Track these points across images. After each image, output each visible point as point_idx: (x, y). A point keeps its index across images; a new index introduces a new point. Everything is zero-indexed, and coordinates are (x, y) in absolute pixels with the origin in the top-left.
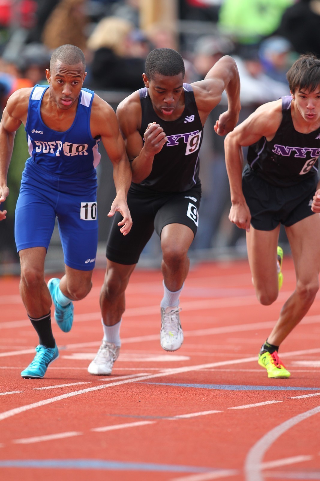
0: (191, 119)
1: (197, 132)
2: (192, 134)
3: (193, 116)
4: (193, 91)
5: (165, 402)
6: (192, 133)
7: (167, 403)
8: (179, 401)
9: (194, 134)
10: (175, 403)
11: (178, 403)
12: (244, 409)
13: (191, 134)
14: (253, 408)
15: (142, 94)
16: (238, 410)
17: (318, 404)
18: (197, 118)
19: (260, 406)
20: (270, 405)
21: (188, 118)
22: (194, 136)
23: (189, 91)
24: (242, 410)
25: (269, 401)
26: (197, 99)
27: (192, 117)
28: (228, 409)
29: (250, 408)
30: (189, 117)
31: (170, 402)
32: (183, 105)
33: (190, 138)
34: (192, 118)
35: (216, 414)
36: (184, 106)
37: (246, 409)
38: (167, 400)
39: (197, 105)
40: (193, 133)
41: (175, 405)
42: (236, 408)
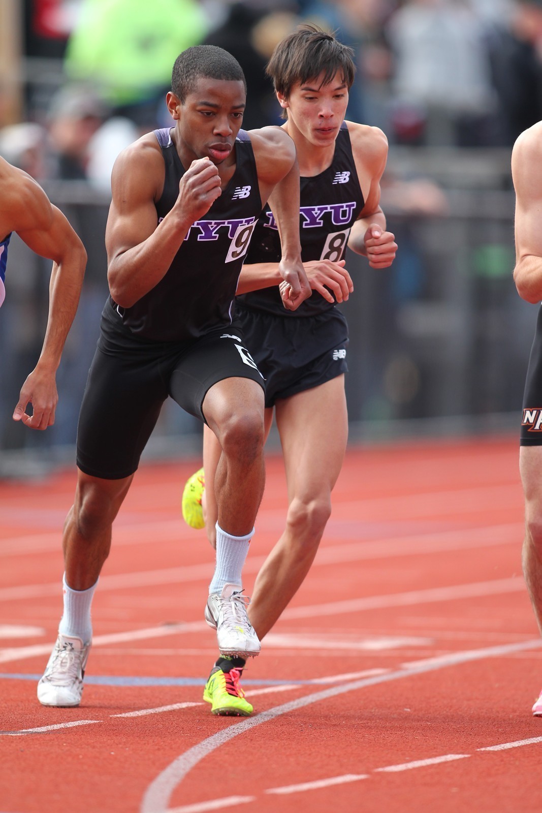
0: (244, 193)
1: (252, 220)
2: (244, 223)
3: (249, 187)
4: (249, 141)
5: (3, 706)
6: (244, 220)
7: (6, 708)
8: (27, 704)
9: (247, 223)
10: (21, 708)
11: (25, 707)
12: (138, 717)
13: (241, 222)
14: (152, 716)
15: (162, 139)
16: (127, 718)
17: (263, 709)
18: (255, 192)
19: (165, 712)
20: (182, 710)
21: (240, 190)
22: (247, 226)
23: (242, 141)
24: (133, 718)
25: (180, 702)
26: (258, 155)
27: (247, 189)
28: (111, 718)
29: (148, 715)
30: (241, 188)
31: (11, 706)
32: (232, 165)
33: (240, 229)
34: (246, 192)
35: (90, 725)
36: (234, 168)
37: (142, 717)
38: (6, 703)
39: (257, 167)
40: (246, 221)
41: (20, 712)
42: (123, 715)
